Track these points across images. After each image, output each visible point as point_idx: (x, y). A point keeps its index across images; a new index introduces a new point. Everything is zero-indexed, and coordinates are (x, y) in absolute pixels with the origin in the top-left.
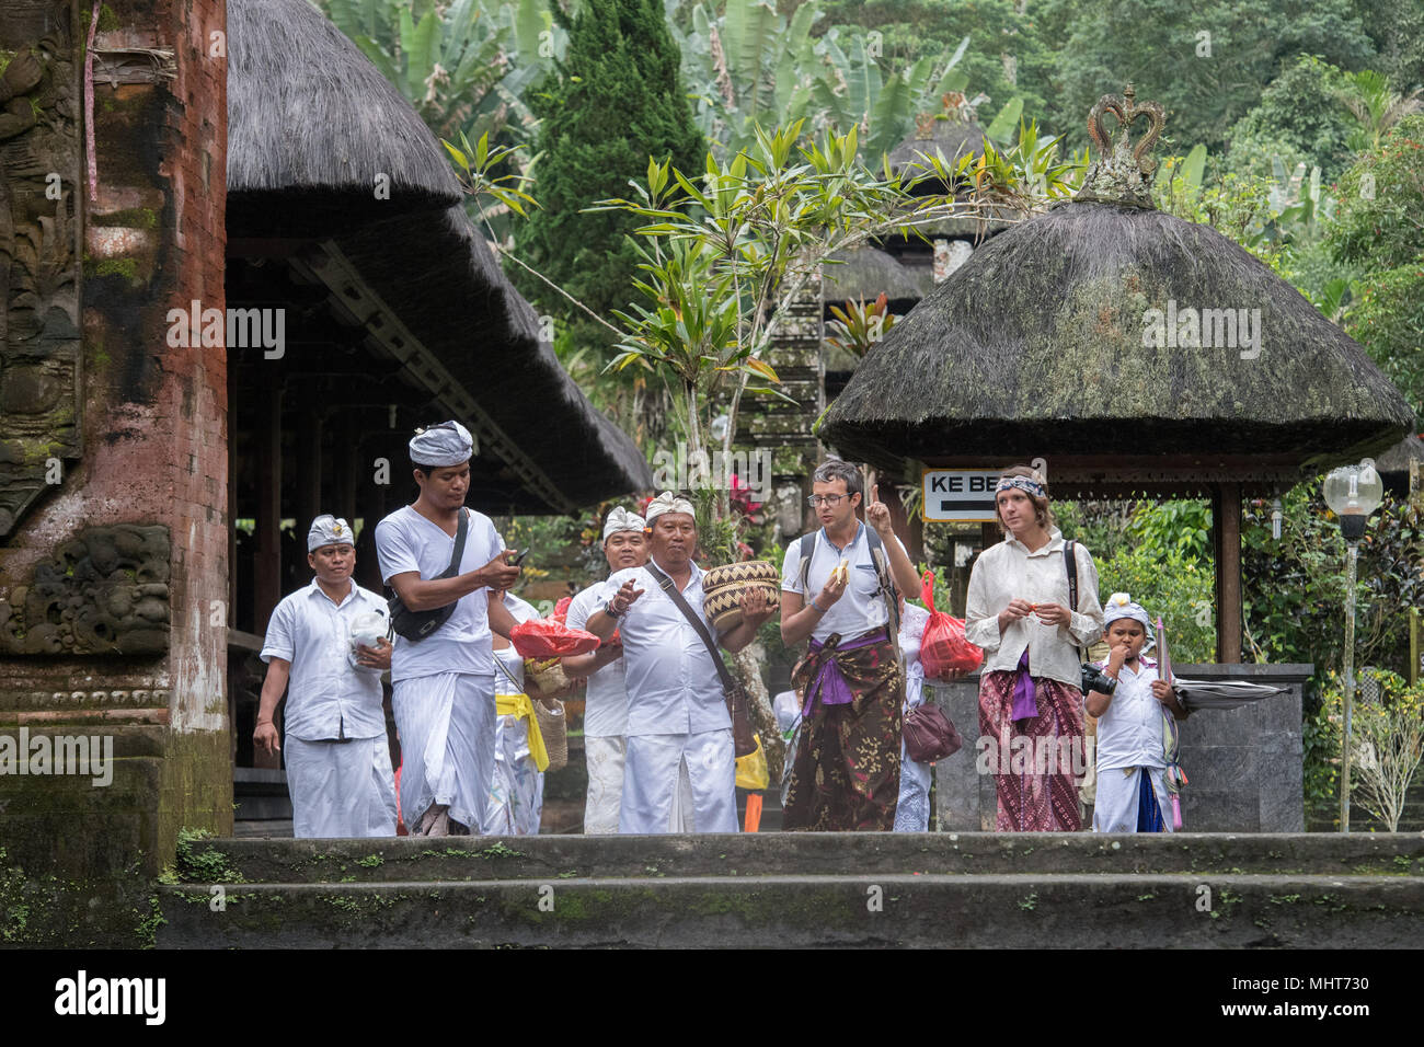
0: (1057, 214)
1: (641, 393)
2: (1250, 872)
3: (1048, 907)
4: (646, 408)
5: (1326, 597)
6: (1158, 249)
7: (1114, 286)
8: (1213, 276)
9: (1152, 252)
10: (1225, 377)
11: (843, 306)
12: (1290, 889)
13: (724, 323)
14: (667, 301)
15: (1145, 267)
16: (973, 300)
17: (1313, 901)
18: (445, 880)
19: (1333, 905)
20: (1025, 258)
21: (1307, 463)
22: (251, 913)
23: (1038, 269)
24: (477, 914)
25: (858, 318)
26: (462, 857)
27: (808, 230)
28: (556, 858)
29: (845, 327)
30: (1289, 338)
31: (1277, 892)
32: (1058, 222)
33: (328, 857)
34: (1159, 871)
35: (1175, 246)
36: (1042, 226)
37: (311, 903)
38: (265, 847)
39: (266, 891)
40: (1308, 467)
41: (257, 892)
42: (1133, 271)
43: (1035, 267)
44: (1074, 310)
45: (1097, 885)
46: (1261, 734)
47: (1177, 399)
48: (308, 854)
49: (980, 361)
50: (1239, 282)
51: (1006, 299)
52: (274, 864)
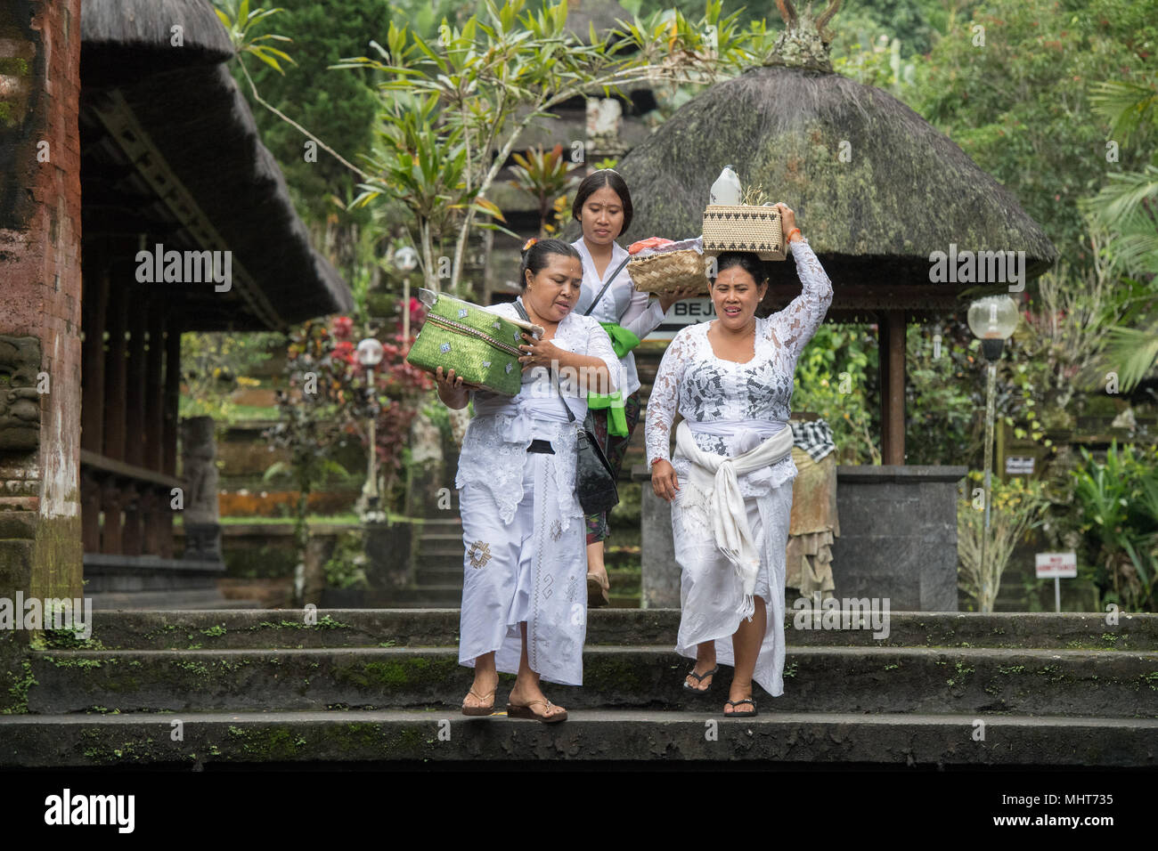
0: (750, 76)
1: (334, 227)
2: (978, 646)
3: (807, 675)
4: (338, 240)
5: (934, 409)
6: (838, 108)
7: (800, 139)
8: (886, 132)
9: (832, 110)
10: (895, 218)
11: (524, 154)
12: (1015, 661)
13: (455, 167)
14: (404, 148)
15: (826, 123)
16: (679, 150)
17: (1035, 671)
18: (280, 648)
19: (1053, 675)
20: (724, 114)
21: (964, 294)
22: (112, 676)
23: (734, 123)
24: (312, 678)
25: (537, 166)
26: (295, 628)
27: (525, 87)
28: (378, 629)
29: (525, 173)
30: (950, 185)
31: (1004, 664)
32: (751, 84)
33: (177, 628)
34: (899, 645)
35: (852, 105)
36: (737, 87)
37: (165, 668)
38: (123, 619)
39: (126, 656)
40: (964, 297)
41: (118, 657)
42: (816, 127)
43: (732, 122)
44: (766, 160)
45: (849, 656)
46: (922, 526)
47: (855, 237)
48: (159, 624)
49: (685, 203)
50: (908, 136)
51: (707, 150)
52: (130, 633)
